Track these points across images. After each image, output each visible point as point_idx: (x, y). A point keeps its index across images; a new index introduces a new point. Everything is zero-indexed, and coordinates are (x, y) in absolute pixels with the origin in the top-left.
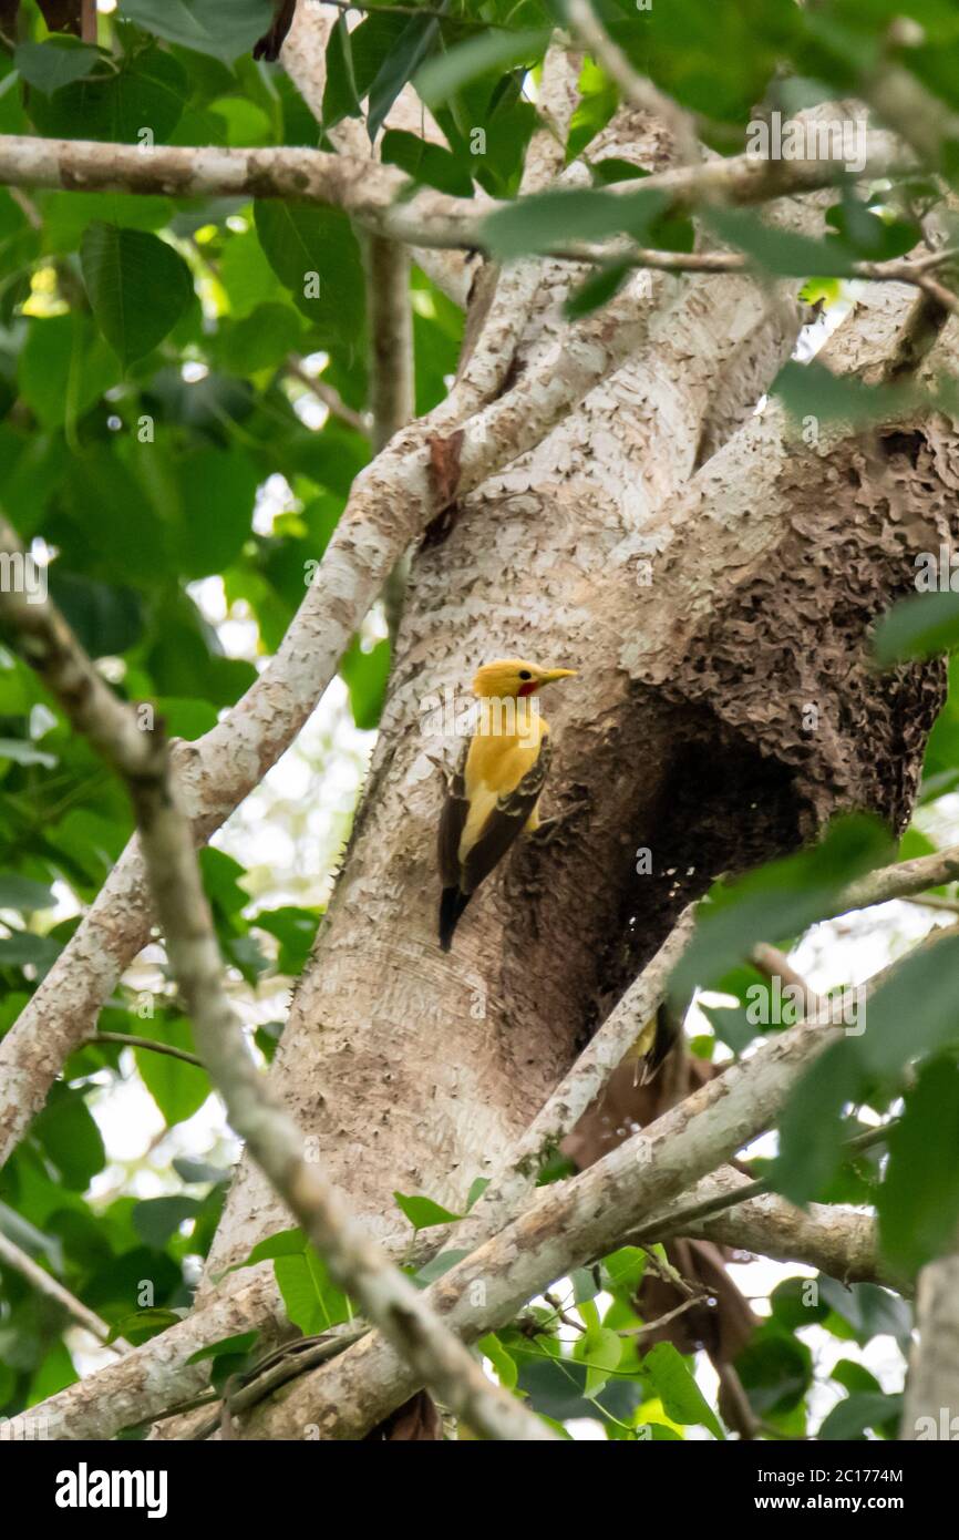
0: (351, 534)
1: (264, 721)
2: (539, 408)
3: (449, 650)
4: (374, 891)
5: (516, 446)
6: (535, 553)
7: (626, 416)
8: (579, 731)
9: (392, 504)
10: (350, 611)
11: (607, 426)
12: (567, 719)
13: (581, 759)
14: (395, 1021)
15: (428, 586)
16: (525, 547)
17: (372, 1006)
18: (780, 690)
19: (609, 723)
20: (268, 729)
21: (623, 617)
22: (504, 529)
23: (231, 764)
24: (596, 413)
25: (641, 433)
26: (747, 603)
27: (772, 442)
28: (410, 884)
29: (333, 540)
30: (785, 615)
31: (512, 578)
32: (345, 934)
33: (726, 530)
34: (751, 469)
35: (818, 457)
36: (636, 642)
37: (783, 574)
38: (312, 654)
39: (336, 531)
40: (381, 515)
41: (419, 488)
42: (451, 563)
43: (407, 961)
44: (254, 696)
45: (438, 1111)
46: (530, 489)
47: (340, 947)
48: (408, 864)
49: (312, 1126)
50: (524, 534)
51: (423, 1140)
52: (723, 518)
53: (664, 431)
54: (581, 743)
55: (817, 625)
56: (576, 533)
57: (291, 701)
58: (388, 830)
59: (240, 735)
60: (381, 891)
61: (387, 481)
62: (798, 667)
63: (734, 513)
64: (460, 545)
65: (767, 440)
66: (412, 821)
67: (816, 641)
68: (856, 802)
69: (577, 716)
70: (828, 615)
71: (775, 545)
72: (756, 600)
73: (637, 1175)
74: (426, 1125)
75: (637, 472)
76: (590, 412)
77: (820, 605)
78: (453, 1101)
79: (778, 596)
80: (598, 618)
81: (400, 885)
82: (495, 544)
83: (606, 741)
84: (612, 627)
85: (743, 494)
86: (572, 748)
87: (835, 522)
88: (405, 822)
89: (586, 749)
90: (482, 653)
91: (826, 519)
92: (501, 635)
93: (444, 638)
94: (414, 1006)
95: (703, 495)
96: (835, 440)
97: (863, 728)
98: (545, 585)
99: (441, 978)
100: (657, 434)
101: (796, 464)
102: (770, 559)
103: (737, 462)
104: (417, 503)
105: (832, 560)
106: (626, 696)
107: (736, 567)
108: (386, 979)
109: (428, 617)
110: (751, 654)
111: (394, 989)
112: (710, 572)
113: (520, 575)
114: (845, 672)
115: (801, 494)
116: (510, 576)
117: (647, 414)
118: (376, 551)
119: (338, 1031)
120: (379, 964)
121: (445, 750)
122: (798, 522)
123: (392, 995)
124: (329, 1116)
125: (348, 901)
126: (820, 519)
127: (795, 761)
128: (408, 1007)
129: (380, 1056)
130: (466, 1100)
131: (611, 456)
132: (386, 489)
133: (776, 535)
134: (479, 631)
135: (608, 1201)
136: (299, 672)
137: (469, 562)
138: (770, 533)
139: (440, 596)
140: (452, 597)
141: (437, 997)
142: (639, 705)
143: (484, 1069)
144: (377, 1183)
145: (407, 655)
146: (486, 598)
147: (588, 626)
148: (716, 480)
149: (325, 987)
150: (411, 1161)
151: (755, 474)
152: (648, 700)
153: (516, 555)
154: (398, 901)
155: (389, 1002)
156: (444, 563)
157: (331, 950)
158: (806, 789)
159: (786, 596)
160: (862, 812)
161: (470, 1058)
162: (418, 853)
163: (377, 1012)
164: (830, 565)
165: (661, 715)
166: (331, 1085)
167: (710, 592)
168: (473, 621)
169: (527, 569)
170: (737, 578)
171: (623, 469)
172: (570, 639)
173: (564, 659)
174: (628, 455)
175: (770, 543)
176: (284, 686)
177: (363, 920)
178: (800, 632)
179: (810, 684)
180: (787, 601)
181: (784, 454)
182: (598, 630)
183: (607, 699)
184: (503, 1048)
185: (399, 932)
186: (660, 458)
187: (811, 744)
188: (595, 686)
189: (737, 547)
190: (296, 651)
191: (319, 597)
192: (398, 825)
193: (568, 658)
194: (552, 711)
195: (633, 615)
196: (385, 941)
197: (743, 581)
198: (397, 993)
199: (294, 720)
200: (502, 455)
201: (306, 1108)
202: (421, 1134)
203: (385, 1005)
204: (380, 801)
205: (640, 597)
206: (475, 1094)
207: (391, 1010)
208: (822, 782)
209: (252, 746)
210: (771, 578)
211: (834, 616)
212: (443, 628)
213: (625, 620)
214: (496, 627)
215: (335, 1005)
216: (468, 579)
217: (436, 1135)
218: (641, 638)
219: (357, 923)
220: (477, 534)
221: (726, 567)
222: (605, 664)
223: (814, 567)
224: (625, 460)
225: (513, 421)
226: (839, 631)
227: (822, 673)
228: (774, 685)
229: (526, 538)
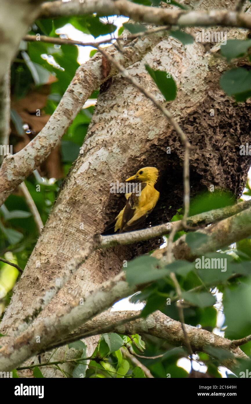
0: (73, 87)
1: (37, 149)
2: (140, 48)
3: (103, 128)
4: (62, 209)
5: (131, 60)
6: (135, 96)
7: (175, 51)
8: (133, 159)
9: (88, 78)
10: (70, 113)
11: (167, 54)
12: (129, 155)
13: (133, 169)
14: (65, 253)
15: (100, 105)
16: (132, 94)
17: (58, 247)
18: (199, 149)
19: (143, 157)
20: (38, 152)
21: (151, 122)
22: (126, 88)
23: (24, 163)
24: (164, 50)
25: (179, 57)
26: (191, 119)
27: (205, 66)
28: (74, 207)
29: (68, 89)
30: (204, 124)
31: (126, 105)
32: (52, 223)
33: (187, 95)
34: (197, 75)
35: (219, 72)
36: (154, 131)
37: (204, 110)
38: (56, 127)
39: (69, 86)
40: (84, 81)
41: (97, 73)
42: (108, 98)
43: (71, 233)
44: (35, 140)
45: (76, 284)
46: (137, 75)
47: (50, 227)
48: (74, 201)
49: (34, 287)
50: (133, 90)
51: (70, 294)
52: (186, 90)
53: (188, 56)
54: (134, 163)
55: (214, 128)
56: (150, 90)
57: (48, 143)
58: (70, 189)
59: (29, 153)
60: (65, 209)
61: (87, 70)
62: (206, 142)
63: (190, 89)
64: (112, 93)
65: (203, 65)
66: (77, 186)
67: (213, 134)
68: (222, 188)
69: (133, 154)
70: (218, 125)
71: (202, 100)
72: (195, 119)
73: (54, 327)
74: (72, 289)
75: (176, 70)
76: (162, 49)
77: (215, 121)
78: (82, 281)
79: (202, 118)
80: (143, 121)
81: (71, 207)
82: (123, 92)
83: (142, 163)
84: (147, 125)
85: (193, 83)
86: (130, 165)
87: (223, 94)
88: (75, 186)
89: (135, 165)
90: (113, 130)
91: (220, 93)
92: (120, 124)
93: (102, 124)
94: (71, 248)
95: (181, 82)
96: (225, 66)
97: (227, 163)
98: (137, 107)
99: (81, 239)
100: (185, 57)
101: (212, 73)
102: (200, 105)
103: (193, 72)
104: (96, 78)
105: (220, 106)
106: (149, 148)
107: (189, 107)
108: (63, 239)
109: (99, 116)
110: (191, 136)
111: (65, 243)
112: (180, 108)
113: (129, 104)
114: (222, 144)
115: (212, 84)
116: (126, 104)
117: (182, 51)
118: (81, 94)
119: (46, 256)
120: (62, 234)
121: (90, 163)
122: (210, 93)
123: (65, 244)
124: (40, 284)
125: (55, 212)
126: (217, 92)
127: (202, 173)
128: (70, 249)
129: (59, 265)
130: (86, 281)
131: (167, 64)
132: (86, 73)
133: (203, 97)
134: (113, 122)
135: (44, 335)
136: (51, 133)
137: (114, 98)
138: (201, 96)
139: (103, 109)
140: (107, 110)
141: (79, 246)
142: (153, 152)
143: (94, 270)
144: (53, 308)
145: (91, 128)
146: (117, 111)
147: (140, 124)
148: (186, 77)
149: (44, 240)
150: (65, 300)
151: (198, 76)
152: (157, 150)
153: (129, 97)
154: (70, 213)
155: (63, 247)
156: (106, 98)
157: (48, 228)
158: (205, 183)
159: (204, 118)
160: (225, 191)
161: (89, 267)
162: (78, 197)
163: (59, 250)
164: (219, 108)
165: (161, 155)
166: (41, 274)
167: (179, 115)
168: (112, 119)
169: (132, 102)
170: (189, 111)
171: (171, 69)
172: (133, 128)
173: (131, 135)
174: (173, 64)
175: (201, 100)
176: (45, 138)
177: (58, 219)
178: (208, 130)
179: (209, 148)
180: (204, 119)
181: (208, 70)
182: (142, 126)
183: (143, 149)
184: (101, 264)
185: (69, 223)
186: (185, 66)
187: (208, 168)
188: (139, 144)
189: (190, 100)
190: (50, 126)
191: (61, 108)
192: (73, 187)
193: (132, 134)
194: (125, 152)
195: (154, 121)
196: (64, 226)
197: (190, 112)
198: (66, 244)
199: (48, 149)
200: (127, 63)
201: (32, 281)
202: (70, 292)
203: (62, 248)
204: (69, 179)
205: (157, 115)
206: (90, 279)
207: (64, 249)
208: (211, 181)
209: (32, 157)
210: (200, 112)
211: (220, 125)
212: (102, 120)
213: (151, 123)
214: (119, 121)
215: (46, 246)
216: (113, 104)
217: (75, 292)
218: (156, 129)
219: (56, 219)
220: (118, 89)
221: (185, 107)
222: (143, 137)
223: (214, 108)
224: (172, 66)
225: (131, 52)
226: (221, 130)
227: (214, 144)
228: (198, 147)
229: (133, 91)
